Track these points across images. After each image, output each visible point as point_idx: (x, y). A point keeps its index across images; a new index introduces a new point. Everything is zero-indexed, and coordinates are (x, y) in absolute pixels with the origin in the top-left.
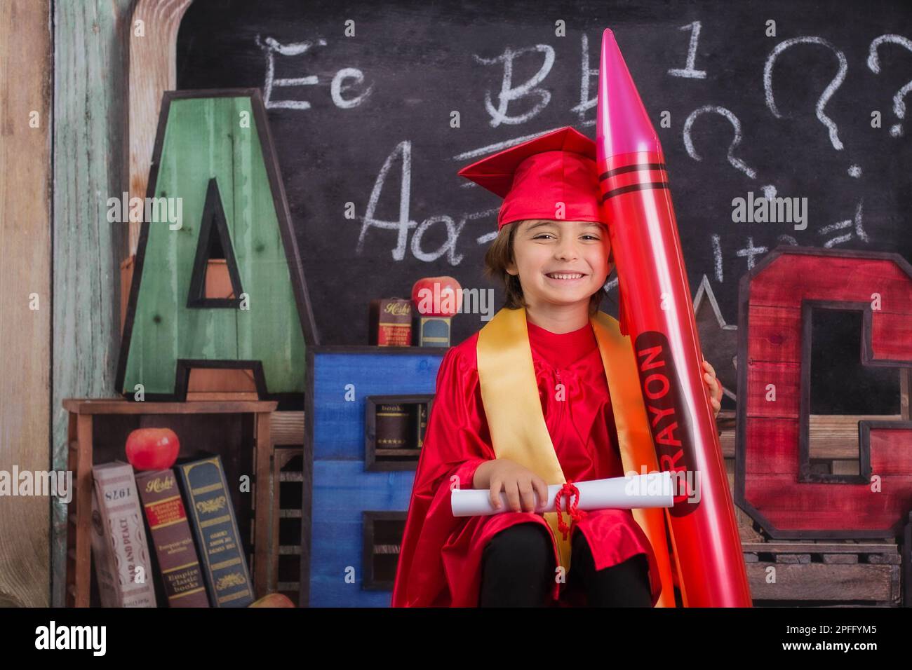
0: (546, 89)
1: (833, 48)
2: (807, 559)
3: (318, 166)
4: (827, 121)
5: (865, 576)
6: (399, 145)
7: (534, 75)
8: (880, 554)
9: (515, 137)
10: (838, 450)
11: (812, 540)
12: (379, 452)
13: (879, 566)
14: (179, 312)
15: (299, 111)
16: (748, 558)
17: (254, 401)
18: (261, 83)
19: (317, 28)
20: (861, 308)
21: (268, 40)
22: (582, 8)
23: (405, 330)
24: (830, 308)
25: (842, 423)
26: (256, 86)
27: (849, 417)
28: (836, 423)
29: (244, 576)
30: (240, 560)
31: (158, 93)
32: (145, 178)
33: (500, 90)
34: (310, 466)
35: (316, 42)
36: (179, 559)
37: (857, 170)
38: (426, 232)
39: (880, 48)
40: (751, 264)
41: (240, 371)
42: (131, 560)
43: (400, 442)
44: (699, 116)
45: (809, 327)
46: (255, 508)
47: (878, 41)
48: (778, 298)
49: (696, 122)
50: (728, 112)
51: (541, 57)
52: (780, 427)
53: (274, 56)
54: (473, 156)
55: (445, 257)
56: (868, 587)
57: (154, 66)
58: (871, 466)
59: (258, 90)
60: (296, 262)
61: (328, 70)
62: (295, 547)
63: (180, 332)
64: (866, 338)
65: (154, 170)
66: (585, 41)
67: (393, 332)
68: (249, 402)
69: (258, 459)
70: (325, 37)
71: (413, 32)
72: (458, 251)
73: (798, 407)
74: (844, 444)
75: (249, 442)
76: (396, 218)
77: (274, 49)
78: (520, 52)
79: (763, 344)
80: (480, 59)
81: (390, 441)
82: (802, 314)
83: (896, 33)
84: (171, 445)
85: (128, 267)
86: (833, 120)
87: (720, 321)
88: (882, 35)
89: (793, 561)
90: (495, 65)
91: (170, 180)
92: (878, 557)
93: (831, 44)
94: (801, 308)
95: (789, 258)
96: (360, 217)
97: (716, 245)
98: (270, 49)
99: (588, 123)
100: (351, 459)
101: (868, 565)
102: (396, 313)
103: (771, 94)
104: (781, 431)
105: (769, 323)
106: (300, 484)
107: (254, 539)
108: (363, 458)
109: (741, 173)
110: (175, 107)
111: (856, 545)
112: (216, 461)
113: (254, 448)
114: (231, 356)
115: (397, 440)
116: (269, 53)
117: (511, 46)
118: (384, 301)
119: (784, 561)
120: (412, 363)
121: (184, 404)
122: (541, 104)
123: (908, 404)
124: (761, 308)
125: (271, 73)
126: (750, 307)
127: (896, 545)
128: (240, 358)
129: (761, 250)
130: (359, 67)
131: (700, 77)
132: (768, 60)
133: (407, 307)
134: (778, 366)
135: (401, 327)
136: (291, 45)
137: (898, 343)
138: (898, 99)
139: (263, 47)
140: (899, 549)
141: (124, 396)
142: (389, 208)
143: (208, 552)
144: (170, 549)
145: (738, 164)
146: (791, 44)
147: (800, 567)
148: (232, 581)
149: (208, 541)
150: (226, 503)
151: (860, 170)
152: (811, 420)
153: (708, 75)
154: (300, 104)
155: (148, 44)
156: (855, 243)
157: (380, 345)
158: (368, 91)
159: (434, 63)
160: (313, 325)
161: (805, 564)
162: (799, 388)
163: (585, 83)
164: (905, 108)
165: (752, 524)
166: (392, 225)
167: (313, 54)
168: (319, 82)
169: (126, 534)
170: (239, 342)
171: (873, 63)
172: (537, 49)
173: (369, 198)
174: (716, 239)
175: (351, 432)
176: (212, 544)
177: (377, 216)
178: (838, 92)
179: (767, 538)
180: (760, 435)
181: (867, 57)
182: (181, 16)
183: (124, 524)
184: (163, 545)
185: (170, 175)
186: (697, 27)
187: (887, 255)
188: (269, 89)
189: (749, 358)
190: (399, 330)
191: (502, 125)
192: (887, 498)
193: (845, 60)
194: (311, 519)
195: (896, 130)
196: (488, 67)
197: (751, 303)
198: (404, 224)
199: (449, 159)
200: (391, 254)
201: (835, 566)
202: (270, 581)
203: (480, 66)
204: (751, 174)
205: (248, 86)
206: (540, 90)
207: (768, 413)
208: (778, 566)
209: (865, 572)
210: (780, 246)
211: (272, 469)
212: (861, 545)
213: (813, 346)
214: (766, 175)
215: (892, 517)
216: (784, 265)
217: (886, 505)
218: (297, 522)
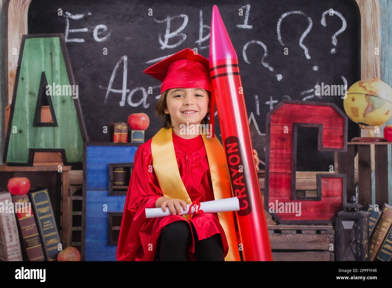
0: (184, 33)
1: (306, 16)
2: (295, 232)
3: (88, 66)
4: (304, 47)
5: (319, 239)
6: (122, 57)
7: (179, 27)
8: (326, 230)
10: (308, 186)
11: (297, 224)
12: (114, 187)
13: (325, 235)
14: (30, 128)
15: (80, 43)
16: (270, 232)
17: (61, 166)
18: (63, 31)
19: (87, 8)
20: (318, 126)
21: (67, 13)
23: (125, 136)
24: (305, 126)
25: (310, 175)
26: (61, 32)
27: (313, 172)
28: (307, 175)
29: (58, 239)
30: (56, 233)
31: (20, 36)
32: (15, 72)
33: (165, 34)
34: (85, 193)
35: (87, 14)
36: (30, 232)
37: (317, 68)
38: (134, 94)
39: (326, 16)
40: (271, 108)
41: (55, 153)
42: (10, 233)
43: (123, 183)
44: (249, 45)
45: (296, 134)
46: (62, 211)
47: (325, 13)
48: (283, 122)
49: (248, 47)
50: (262, 43)
51: (182, 20)
52: (284, 176)
53: (69, 20)
54: (154, 62)
55: (142, 105)
56: (321, 244)
57: (18, 24)
58: (322, 193)
59: (62, 34)
60: (78, 107)
61: (92, 25)
62: (79, 227)
63: (30, 137)
64: (320, 139)
65: (19, 68)
66: (201, 13)
67: (120, 136)
69: (63, 191)
70: (91, 11)
71: (128, 9)
72: (147, 102)
73: (291, 168)
74: (311, 184)
75: (59, 183)
76: (121, 88)
77: (69, 17)
78: (173, 18)
79: (276, 141)
80: (157, 21)
81: (119, 183)
82: (293, 129)
84: (27, 185)
85: (8, 109)
86: (306, 46)
87: (258, 132)
88: (327, 10)
89: (289, 233)
90: (163, 23)
91: (25, 72)
92: (324, 231)
93: (306, 14)
94: (293, 126)
95: (287, 105)
96: (106, 88)
97: (257, 100)
98: (67, 17)
99: (202, 48)
100: (102, 190)
101: (321, 235)
102: (121, 128)
103: (280, 35)
104: (284, 178)
105: (279, 133)
106: (81, 201)
107: (62, 224)
108: (108, 190)
109: (268, 69)
110: (27, 41)
111: (315, 226)
112: (46, 191)
113: (62, 186)
114: (52, 147)
115: (122, 182)
116: (67, 18)
117: (170, 15)
118: (116, 124)
119: (285, 233)
120: (128, 150)
121: (32, 168)
122: (182, 40)
123: (337, 167)
124: (276, 126)
125: (68, 27)
126: (271, 126)
127: (332, 227)
128: (56, 148)
129: (276, 101)
130: (105, 24)
131: (250, 28)
132: (279, 21)
133: (126, 126)
134: (283, 151)
135: (123, 135)
136: (76, 15)
137: (333, 141)
138: (334, 38)
139: (64, 16)
140: (334, 228)
141: (7, 164)
142: (118, 84)
143: (43, 229)
144: (26, 228)
145: (266, 65)
146: (288, 14)
147: (291, 235)
148: (53, 242)
149: (43, 225)
150: (50, 209)
151: (317, 67)
152: (296, 174)
153: (253, 27)
154: (80, 40)
155: (16, 15)
156: (315, 99)
157: (115, 142)
158: (109, 35)
159: (137, 23)
160: (86, 134)
161: (294, 234)
162: (292, 160)
163: (201, 31)
164: (337, 41)
165: (271, 217)
166: (119, 91)
167: (86, 19)
168: (89, 31)
169: (8, 222)
170: (55, 141)
171: (323, 22)
172: (181, 16)
173: (109, 80)
174: (257, 97)
175: (102, 179)
176: (44, 226)
177: (113, 87)
178: (308, 35)
179: (278, 223)
180: (275, 180)
181: (321, 20)
182: (30, 3)
183: (7, 218)
184: (24, 227)
185: (25, 71)
186: (248, 7)
187: (329, 104)
188: (67, 34)
189: (270, 148)
190: (122, 136)
191: (166, 49)
192: (328, 206)
193: (311, 21)
194: (86, 216)
195: (333, 50)
196: (160, 24)
197: (271, 124)
198: (124, 91)
199: (143, 63)
200: (119, 104)
201: (306, 235)
202: (68, 242)
203: (156, 24)
204: (271, 69)
205: (58, 33)
206: (182, 34)
207: (278, 171)
208: (283, 235)
209: (319, 238)
210: (284, 100)
211: (69, 194)
212: (317, 226)
213: (298, 142)
214: (278, 70)
215: (331, 214)
216: (285, 108)
217: (328, 209)
218: (80, 217)
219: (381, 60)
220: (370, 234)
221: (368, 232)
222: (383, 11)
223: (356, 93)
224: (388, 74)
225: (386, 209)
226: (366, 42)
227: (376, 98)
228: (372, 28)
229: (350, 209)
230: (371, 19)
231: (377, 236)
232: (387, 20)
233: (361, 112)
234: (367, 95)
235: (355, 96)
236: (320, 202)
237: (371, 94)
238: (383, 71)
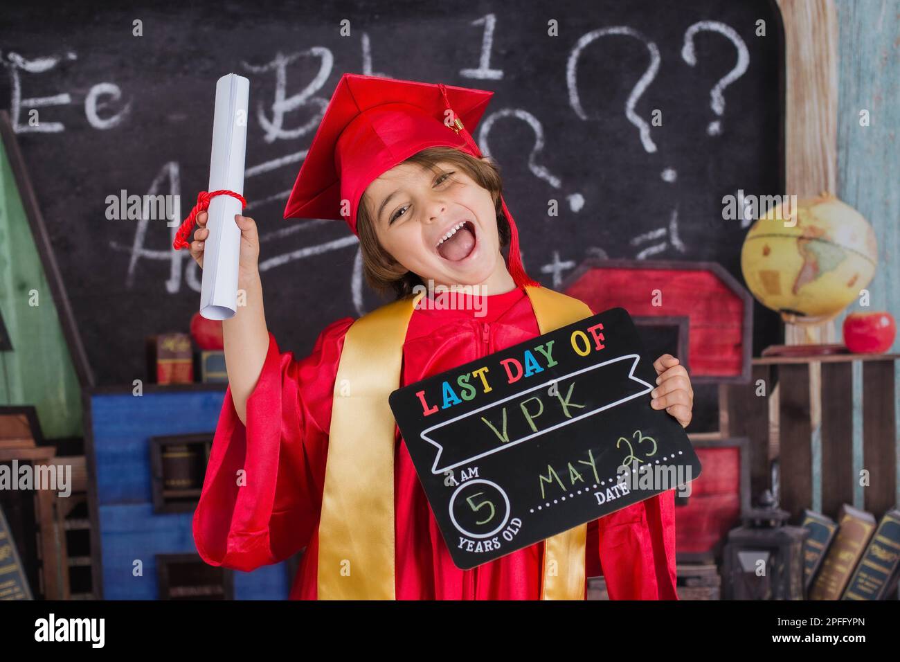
0: (323, 97)
1: (643, 39)
3: (78, 194)
4: (637, 121)
6: (166, 167)
7: (310, 82)
8: (699, 577)
9: (293, 152)
12: (168, 494)
13: (697, 590)
15: (52, 134)
17: (30, 447)
18: (7, 104)
19: (64, 39)
20: (677, 323)
21: (11, 56)
22: (361, 5)
23: (185, 366)
24: (645, 323)
26: (2, 109)
33: (273, 101)
34: (96, 511)
35: (63, 55)
37: (672, 174)
39: (697, 38)
40: (558, 281)
43: (189, 482)
44: (496, 122)
46: (42, 557)
47: (694, 29)
49: (493, 128)
50: (528, 115)
51: (317, 62)
53: (19, 74)
59: (5, 112)
60: (62, 301)
61: (81, 86)
62: (87, 593)
64: (682, 354)
66: (366, 41)
67: (174, 368)
68: (25, 448)
70: (76, 49)
71: (172, 40)
76: (166, 246)
77: (18, 66)
78: (293, 58)
80: (250, 66)
81: (178, 483)
83: (714, 18)
88: (698, 21)
90: (267, 74)
92: (696, 580)
93: (642, 34)
95: (598, 273)
96: (128, 247)
98: (14, 66)
100: (138, 502)
101: (686, 589)
102: (175, 348)
103: (575, 92)
106: (86, 532)
108: (152, 501)
109: (544, 183)
115: (186, 481)
116: (13, 71)
117: (283, 50)
118: (160, 337)
120: (196, 400)
122: (319, 114)
123: (727, 421)
125: (17, 93)
127: (715, 567)
128: (11, 405)
129: (568, 265)
130: (116, 81)
131: (496, 78)
132: (570, 55)
133: (186, 342)
135: (181, 364)
136: (37, 59)
137: (716, 357)
138: (716, 94)
139: (6, 64)
140: (719, 571)
142: (159, 237)
145: (540, 172)
146: (597, 36)
150: (11, 552)
151: (674, 172)
153: (505, 75)
154: (52, 126)
156: (670, 253)
157: (160, 383)
158: (127, 109)
160: (87, 366)
164: (723, 104)
166: (164, 255)
167: (63, 69)
168: (72, 101)
170: (9, 387)
171: (688, 54)
172: (312, 53)
175: (136, 475)
177: (146, 245)
178: (649, 89)
181: (682, 48)
186: (491, 21)
187: (703, 265)
188: (16, 111)
190: (179, 366)
191: (278, 141)
192: (706, 519)
193: (657, 52)
194: (101, 568)
195: (714, 127)
196: (259, 75)
198: (176, 253)
200: (164, 287)
204: (554, 182)
206: (318, 100)
210: (589, 260)
211: (56, 517)
214: (572, 182)
215: (709, 538)
216: (593, 280)
217: (705, 525)
218: (86, 570)
219: (838, 148)
220: (808, 582)
221: (804, 576)
222: (843, 19)
223: (774, 235)
224: (854, 182)
225: (847, 519)
226: (800, 100)
227: (824, 245)
228: (816, 66)
229: (758, 522)
230: (814, 40)
231: (826, 584)
232: (854, 42)
233: (786, 281)
234: (801, 238)
235: (772, 243)
236: (685, 510)
237: (812, 235)
238: (842, 176)
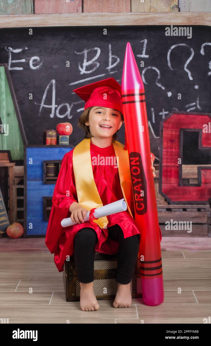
0: (97, 62)
1: (190, 47)
2: (181, 210)
3: (26, 88)
4: (187, 71)
5: (200, 216)
6: (52, 81)
7: (94, 57)
8: (205, 209)
9: (88, 78)
10: (191, 176)
11: (183, 204)
12: (47, 178)
13: (204, 212)
15: (20, 71)
17: (8, 163)
18: (7, 62)
19: (25, 43)
20: (198, 131)
21: (9, 48)
22: (109, 36)
26: (6, 63)
27: (195, 165)
28: (191, 167)
29: (7, 217)
30: (5, 212)
33: (83, 62)
34: (26, 183)
35: (24, 48)
37: (197, 87)
38: (60, 109)
39: (205, 47)
40: (164, 117)
41: (3, 153)
43: (54, 175)
44: (146, 70)
45: (182, 137)
46: (9, 196)
47: (204, 45)
48: (172, 128)
49: (146, 72)
50: (156, 68)
51: (96, 51)
52: (173, 169)
53: (11, 53)
54: (75, 84)
55: (67, 116)
56: (201, 219)
58: (202, 181)
59: (6, 64)
60: (20, 119)
61: (28, 57)
62: (22, 208)
64: (200, 140)
66: (110, 46)
67: (51, 140)
68: (7, 163)
69: (10, 181)
70: (28, 47)
71: (55, 44)
72: (71, 114)
74: (193, 174)
75: (7, 176)
76: (51, 104)
77: (11, 51)
78: (89, 50)
79: (167, 142)
80: (77, 53)
81: (51, 175)
82: (180, 133)
86: (190, 70)
87: (154, 135)
88: (205, 42)
89: (177, 211)
90: (81, 54)
92: (204, 209)
94: (180, 131)
95: (176, 115)
96: (40, 104)
97: (152, 111)
98: (10, 51)
99: (111, 73)
100: (39, 180)
101: (201, 212)
102: (52, 134)
103: (170, 62)
104: (173, 170)
105: (169, 136)
106: (23, 189)
107: (9, 206)
108: (42, 180)
109: (160, 88)
111: (197, 206)
113: (9, 178)
115: (53, 174)
116: (10, 52)
117: (86, 48)
118: (48, 131)
119: (174, 211)
120: (57, 150)
122: (96, 67)
124: (167, 131)
125: (10, 59)
126: (163, 131)
127: (209, 206)
128: (3, 149)
129: (167, 113)
130: (39, 56)
131: (147, 57)
132: (168, 51)
133: (55, 132)
134: (172, 149)
136: (17, 49)
138: (210, 63)
139: (8, 50)
142: (48, 101)
145: (159, 85)
146: (176, 46)
148: (3, 219)
152: (183, 167)
153: (149, 57)
154: (20, 68)
156: (197, 110)
157: (47, 145)
158: (41, 64)
159: (62, 54)
160: (26, 139)
161: (181, 212)
162: (179, 156)
163: (110, 60)
165: (164, 199)
166: (50, 106)
167: (23, 52)
168: (26, 61)
170: (3, 144)
171: (202, 52)
172: (95, 49)
173: (42, 98)
174: (152, 109)
175: (38, 172)
177: (45, 104)
178: (191, 62)
179: (169, 204)
180: (167, 171)
181: (200, 50)
186: (146, 41)
187: (206, 114)
188: (10, 64)
189: (163, 147)
190: (53, 140)
191: (84, 74)
192: (207, 191)
193: (193, 51)
194: (26, 199)
195: (210, 73)
196: (79, 55)
197: (164, 129)
198: (53, 106)
199: (67, 85)
200: (50, 116)
201: (190, 212)
202: (14, 219)
203: (76, 55)
204: (163, 88)
205: (3, 63)
206: (96, 62)
207: (169, 164)
208: (173, 212)
209: (200, 214)
210: (173, 111)
211: (14, 184)
212: (198, 206)
213: (183, 143)
214: (168, 89)
215: (208, 197)
216: (174, 117)
217: (206, 193)
218: (22, 200)
236: (201, 188)
